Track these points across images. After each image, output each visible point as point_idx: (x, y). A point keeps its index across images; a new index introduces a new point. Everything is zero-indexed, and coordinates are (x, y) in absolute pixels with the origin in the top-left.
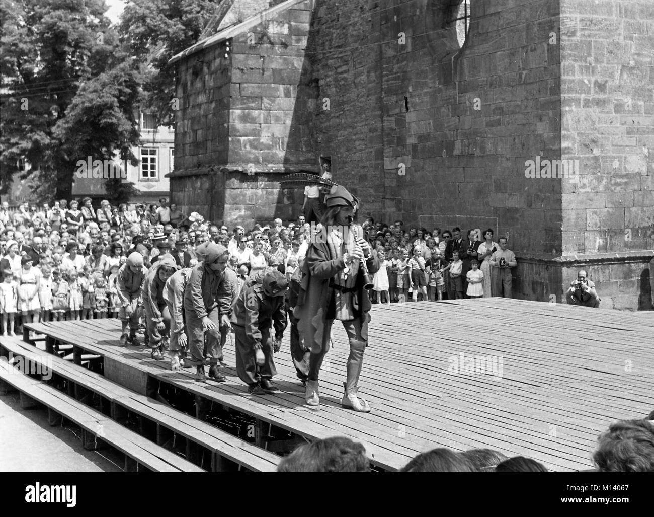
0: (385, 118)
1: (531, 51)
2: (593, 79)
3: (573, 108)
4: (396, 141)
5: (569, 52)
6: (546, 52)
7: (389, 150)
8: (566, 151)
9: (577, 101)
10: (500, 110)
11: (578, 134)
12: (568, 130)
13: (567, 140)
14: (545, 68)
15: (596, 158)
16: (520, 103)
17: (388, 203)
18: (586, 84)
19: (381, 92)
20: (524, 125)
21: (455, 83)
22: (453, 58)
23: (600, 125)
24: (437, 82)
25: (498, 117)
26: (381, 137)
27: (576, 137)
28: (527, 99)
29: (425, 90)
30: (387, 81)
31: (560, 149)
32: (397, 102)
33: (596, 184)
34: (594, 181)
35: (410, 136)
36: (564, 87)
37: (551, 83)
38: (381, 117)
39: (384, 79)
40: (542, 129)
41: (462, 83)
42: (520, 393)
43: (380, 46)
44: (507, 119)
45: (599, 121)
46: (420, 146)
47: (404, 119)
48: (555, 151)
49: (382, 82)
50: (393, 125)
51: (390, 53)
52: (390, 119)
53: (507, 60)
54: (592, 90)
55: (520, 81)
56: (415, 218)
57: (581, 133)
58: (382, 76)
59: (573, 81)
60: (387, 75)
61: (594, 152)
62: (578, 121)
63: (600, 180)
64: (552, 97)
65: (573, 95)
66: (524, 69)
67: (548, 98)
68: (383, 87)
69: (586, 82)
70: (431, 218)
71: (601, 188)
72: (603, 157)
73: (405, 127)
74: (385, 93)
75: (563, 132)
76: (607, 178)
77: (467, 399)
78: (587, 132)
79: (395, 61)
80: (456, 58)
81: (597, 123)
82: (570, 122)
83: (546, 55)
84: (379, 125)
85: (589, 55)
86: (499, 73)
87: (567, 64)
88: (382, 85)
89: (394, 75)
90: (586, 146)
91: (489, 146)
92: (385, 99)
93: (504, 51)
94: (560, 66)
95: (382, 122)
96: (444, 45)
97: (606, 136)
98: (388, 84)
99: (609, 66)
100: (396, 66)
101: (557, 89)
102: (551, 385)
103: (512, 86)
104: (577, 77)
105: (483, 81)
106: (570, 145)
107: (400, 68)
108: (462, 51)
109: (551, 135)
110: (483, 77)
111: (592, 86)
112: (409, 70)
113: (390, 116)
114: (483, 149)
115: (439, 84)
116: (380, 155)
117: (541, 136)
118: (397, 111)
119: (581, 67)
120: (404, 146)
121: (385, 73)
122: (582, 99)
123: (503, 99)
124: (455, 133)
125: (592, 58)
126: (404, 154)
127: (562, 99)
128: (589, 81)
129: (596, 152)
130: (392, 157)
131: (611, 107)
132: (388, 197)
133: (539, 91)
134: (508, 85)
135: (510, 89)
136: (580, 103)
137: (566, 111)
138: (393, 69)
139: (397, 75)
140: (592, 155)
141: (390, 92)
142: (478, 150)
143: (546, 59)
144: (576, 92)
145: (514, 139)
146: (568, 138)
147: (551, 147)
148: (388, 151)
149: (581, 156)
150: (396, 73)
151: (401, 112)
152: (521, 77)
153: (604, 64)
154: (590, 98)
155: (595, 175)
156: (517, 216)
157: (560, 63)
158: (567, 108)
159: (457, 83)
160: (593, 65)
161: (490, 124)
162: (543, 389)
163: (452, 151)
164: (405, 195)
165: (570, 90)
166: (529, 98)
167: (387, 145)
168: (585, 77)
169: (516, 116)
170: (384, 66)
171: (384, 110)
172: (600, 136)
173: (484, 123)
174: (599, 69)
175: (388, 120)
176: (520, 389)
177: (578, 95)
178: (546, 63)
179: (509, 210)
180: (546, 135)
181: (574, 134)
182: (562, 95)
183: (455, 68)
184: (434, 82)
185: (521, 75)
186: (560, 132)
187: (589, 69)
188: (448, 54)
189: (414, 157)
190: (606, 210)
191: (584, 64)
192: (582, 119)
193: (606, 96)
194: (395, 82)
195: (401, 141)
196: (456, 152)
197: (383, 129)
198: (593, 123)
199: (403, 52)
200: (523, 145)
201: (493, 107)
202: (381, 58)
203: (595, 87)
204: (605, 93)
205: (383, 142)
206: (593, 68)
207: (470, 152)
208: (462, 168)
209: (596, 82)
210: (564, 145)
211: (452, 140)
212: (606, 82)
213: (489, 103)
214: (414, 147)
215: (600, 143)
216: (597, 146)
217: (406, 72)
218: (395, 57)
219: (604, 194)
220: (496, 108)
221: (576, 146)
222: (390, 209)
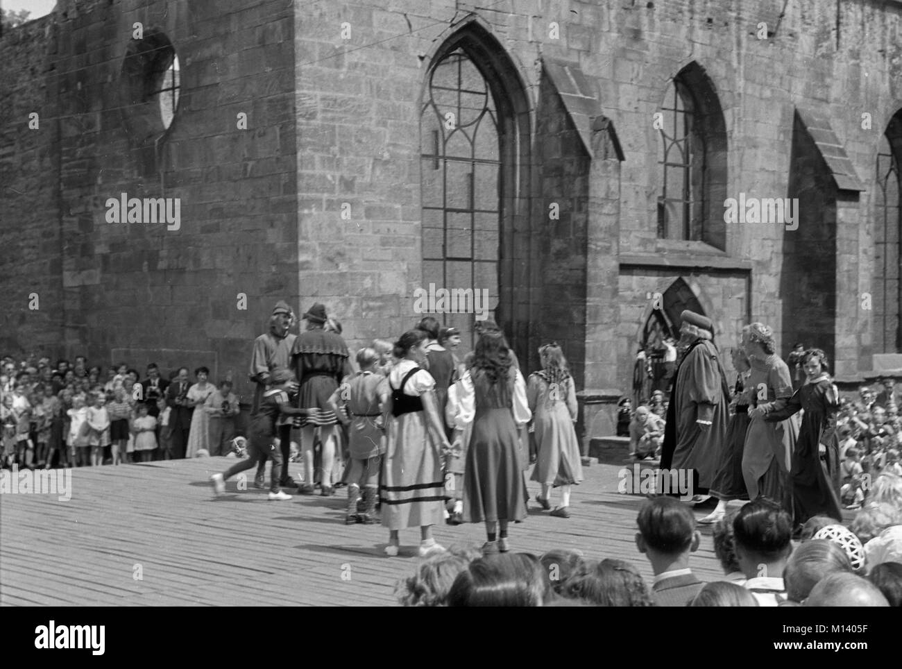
0: (64, 218)
1: (260, 136)
2: (338, 175)
3: (313, 210)
4: (79, 250)
5: (308, 139)
6: (278, 138)
7: (70, 261)
8: (305, 266)
9: (318, 202)
10: (218, 212)
11: (320, 244)
12: (306, 238)
13: (307, 253)
14: (277, 159)
15: (342, 275)
16: (245, 203)
17: (68, 332)
18: (330, 182)
19: (59, 184)
20: (251, 231)
21: (159, 175)
22: (156, 141)
23: (348, 233)
24: (136, 172)
25: (216, 221)
26: (60, 243)
27: (318, 249)
28: (253, 197)
29: (119, 183)
30: (66, 168)
31: (297, 263)
32: (81, 197)
33: (343, 308)
34: (341, 305)
35: (100, 243)
36: (301, 183)
37: (285, 178)
38: (60, 216)
39: (64, 165)
40: (274, 237)
41: (169, 174)
42: (248, 583)
43: (58, 122)
44: (229, 224)
45: (346, 228)
46: (112, 257)
47: (90, 219)
48: (291, 265)
49: (60, 170)
50: (76, 229)
51: (71, 131)
52: (71, 219)
53: (227, 147)
54: (337, 188)
55: (245, 174)
56: (106, 353)
57: (324, 244)
58: (60, 162)
59: (313, 176)
60: (67, 161)
61: (340, 267)
62: (320, 228)
63: (347, 303)
64: (286, 196)
65: (312, 195)
66: (249, 159)
67: (280, 197)
68: (62, 176)
69: (329, 177)
70: (127, 353)
71: (350, 314)
72: (352, 274)
73: (91, 231)
74: (65, 185)
75: (301, 242)
76: (357, 301)
77: (178, 595)
78: (331, 242)
79: (78, 143)
80: (162, 142)
81: (343, 231)
82: (310, 229)
83: (279, 142)
84: (56, 227)
85: (333, 144)
86: (218, 163)
87: (305, 154)
88: (60, 174)
89: (77, 162)
90: (331, 260)
91: (205, 259)
92: (64, 193)
93: (224, 135)
94: (296, 158)
95: (61, 223)
96: (146, 123)
97: (355, 247)
98: (69, 173)
99: (358, 159)
100: (80, 149)
101: (292, 186)
102: (288, 571)
103: (235, 181)
104: (318, 171)
105: (197, 173)
106: (310, 259)
107: (85, 152)
108: (168, 133)
109: (286, 245)
110: (196, 168)
111: (337, 183)
112: (97, 155)
113: (70, 216)
114: (197, 261)
115: (139, 174)
116: (57, 267)
117: (273, 245)
118: (81, 209)
119: (323, 160)
120: (91, 256)
121: (64, 158)
122: (324, 200)
123: (223, 197)
124: (160, 240)
125: (336, 149)
126: (92, 267)
127: (300, 199)
128: (333, 177)
129: (343, 267)
130: (75, 270)
131: (361, 211)
132: (69, 323)
133: (270, 189)
134: (229, 179)
135: (232, 184)
136: (321, 204)
137: (304, 215)
138: (75, 153)
139: (80, 162)
140: (338, 272)
141: (71, 183)
142: (191, 262)
143: (278, 147)
144: (317, 191)
145: (238, 250)
146: (307, 249)
147: (285, 260)
148: (69, 263)
149: (324, 272)
150: (81, 158)
151: (86, 211)
152: (245, 169)
153: (352, 156)
154: (335, 199)
155: (342, 297)
156: (242, 350)
157: (296, 153)
158: (306, 211)
159: (162, 175)
160: (338, 156)
161: (207, 230)
162: (281, 577)
163: (156, 265)
164: (93, 321)
165: (309, 188)
166: (258, 196)
167: (69, 254)
168: (327, 172)
169: (241, 220)
170: (64, 149)
171: (63, 207)
172: (347, 247)
173: (198, 228)
174: (345, 162)
175: (69, 222)
176: (249, 578)
177: (319, 195)
178: (278, 153)
179: (232, 342)
180: (278, 245)
181: (315, 243)
182: (299, 194)
183: (160, 154)
184: (132, 172)
185: (246, 166)
186: (297, 242)
187: (333, 162)
188: (150, 136)
189: (104, 270)
190: (356, 341)
191: (326, 155)
192: (325, 225)
193: (355, 196)
194: (79, 170)
195: (86, 250)
196: (162, 265)
197: (61, 233)
198: (339, 230)
199: (90, 131)
200: (250, 258)
201: (210, 207)
202: (59, 138)
203: (340, 184)
204: (353, 192)
205: (61, 251)
206: (338, 160)
207: (181, 266)
208: (168, 288)
209: (342, 178)
210: (302, 258)
211: (156, 249)
212: (354, 178)
213: (204, 202)
214: (105, 258)
215: (347, 256)
216: (344, 260)
217: (93, 158)
218: (78, 137)
219: (353, 322)
220: (213, 209)
221: (317, 259)
222: (72, 341)
